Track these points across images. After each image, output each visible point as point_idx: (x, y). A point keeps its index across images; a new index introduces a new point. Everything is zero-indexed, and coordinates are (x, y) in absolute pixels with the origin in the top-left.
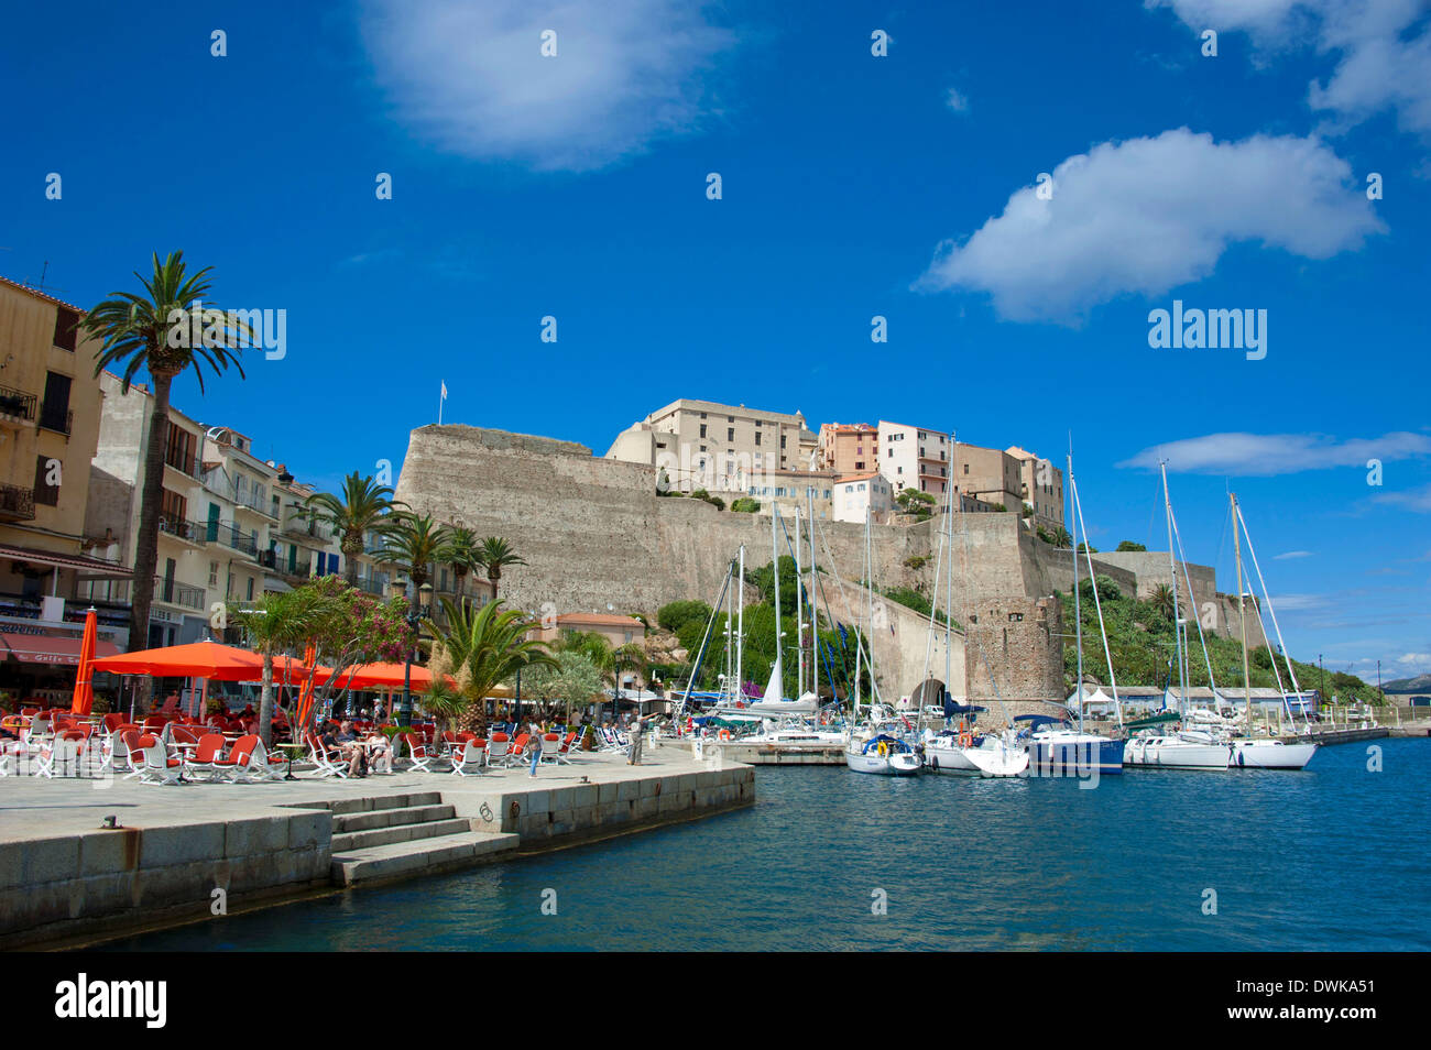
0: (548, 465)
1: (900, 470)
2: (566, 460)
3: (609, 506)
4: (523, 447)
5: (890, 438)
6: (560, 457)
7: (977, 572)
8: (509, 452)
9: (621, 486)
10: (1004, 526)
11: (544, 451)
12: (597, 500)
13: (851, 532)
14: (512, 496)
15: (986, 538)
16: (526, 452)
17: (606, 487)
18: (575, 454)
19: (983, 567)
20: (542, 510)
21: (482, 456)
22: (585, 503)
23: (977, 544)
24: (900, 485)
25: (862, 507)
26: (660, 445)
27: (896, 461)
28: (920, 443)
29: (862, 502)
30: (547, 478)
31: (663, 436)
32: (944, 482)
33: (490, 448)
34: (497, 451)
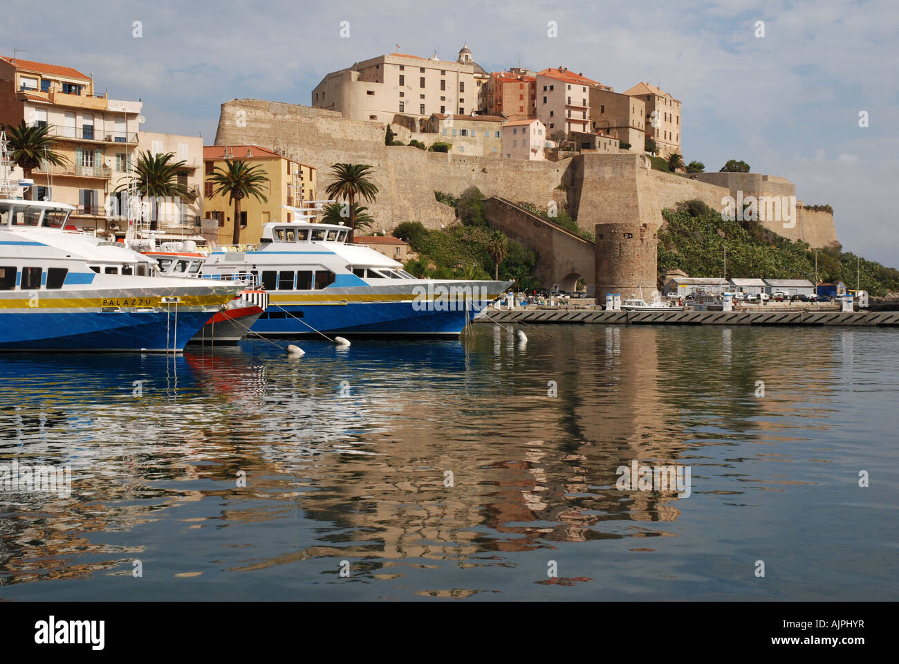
0: (312, 126)
1: (552, 113)
2: (324, 122)
3: (354, 154)
4: (296, 113)
5: (545, 88)
6: (321, 119)
7: (606, 197)
8: (287, 117)
9: (362, 139)
10: (627, 164)
11: (310, 115)
12: (347, 150)
13: (517, 167)
14: (292, 149)
15: (613, 172)
16: (298, 117)
17: (352, 140)
18: (330, 117)
19: (611, 193)
20: (311, 159)
21: (270, 121)
22: (339, 153)
23: (607, 177)
24: (552, 126)
25: (524, 144)
26: (369, 93)
27: (549, 106)
28: (568, 93)
29: (524, 141)
30: (313, 136)
31: (372, 86)
32: (584, 123)
33: (275, 115)
34: (279, 117)
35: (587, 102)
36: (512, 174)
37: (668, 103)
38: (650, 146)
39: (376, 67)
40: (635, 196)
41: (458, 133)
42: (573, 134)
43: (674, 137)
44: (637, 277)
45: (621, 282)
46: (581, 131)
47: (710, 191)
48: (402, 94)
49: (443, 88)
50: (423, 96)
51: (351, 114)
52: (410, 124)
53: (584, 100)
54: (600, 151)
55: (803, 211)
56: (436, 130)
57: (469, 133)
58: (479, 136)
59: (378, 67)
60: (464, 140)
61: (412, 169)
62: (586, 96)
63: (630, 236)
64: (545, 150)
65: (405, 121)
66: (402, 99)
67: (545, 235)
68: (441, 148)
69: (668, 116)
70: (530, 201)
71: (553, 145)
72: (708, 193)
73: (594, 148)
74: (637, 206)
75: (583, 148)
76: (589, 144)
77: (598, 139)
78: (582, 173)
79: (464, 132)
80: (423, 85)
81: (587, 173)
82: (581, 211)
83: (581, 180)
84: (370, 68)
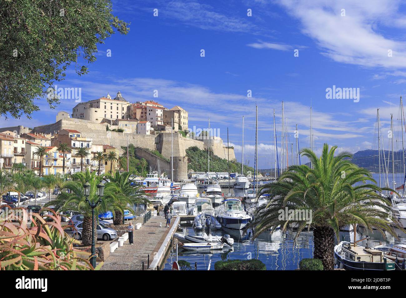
0: (86, 126)
1: (152, 118)
5: (150, 110)
9: (100, 129)
10: (176, 136)
11: (85, 122)
12: (96, 133)
13: (143, 137)
15: (172, 139)
21: (74, 125)
22: (94, 134)
24: (152, 123)
25: (145, 129)
26: (95, 111)
27: (151, 116)
28: (157, 112)
29: (144, 128)
30: (86, 129)
31: (97, 109)
32: (161, 122)
33: (76, 123)
34: (77, 123)
35: (162, 115)
36: (142, 139)
37: (184, 113)
38: (180, 128)
39: (97, 103)
40: (179, 146)
41: (124, 125)
42: (158, 125)
43: (186, 124)
44: (182, 173)
45: (178, 174)
46: (160, 124)
47: (198, 143)
48: (105, 112)
49: (118, 109)
50: (111, 112)
51: (90, 118)
52: (109, 122)
53: (161, 114)
54: (167, 131)
55: (225, 149)
56: (118, 124)
57: (128, 125)
58: (131, 126)
59: (98, 103)
60: (126, 128)
61: (114, 138)
62: (162, 113)
63: (180, 160)
64: (151, 131)
65: (107, 121)
66: (105, 113)
67: (154, 159)
68: (120, 131)
69: (184, 117)
70: (148, 148)
71: (152, 129)
72: (198, 144)
73: (165, 130)
74: (179, 149)
75: (162, 130)
76: (163, 129)
77: (166, 127)
78: (163, 139)
79: (126, 125)
80: (111, 109)
81: (164, 139)
82: (163, 151)
83: (163, 141)
84: (95, 103)
